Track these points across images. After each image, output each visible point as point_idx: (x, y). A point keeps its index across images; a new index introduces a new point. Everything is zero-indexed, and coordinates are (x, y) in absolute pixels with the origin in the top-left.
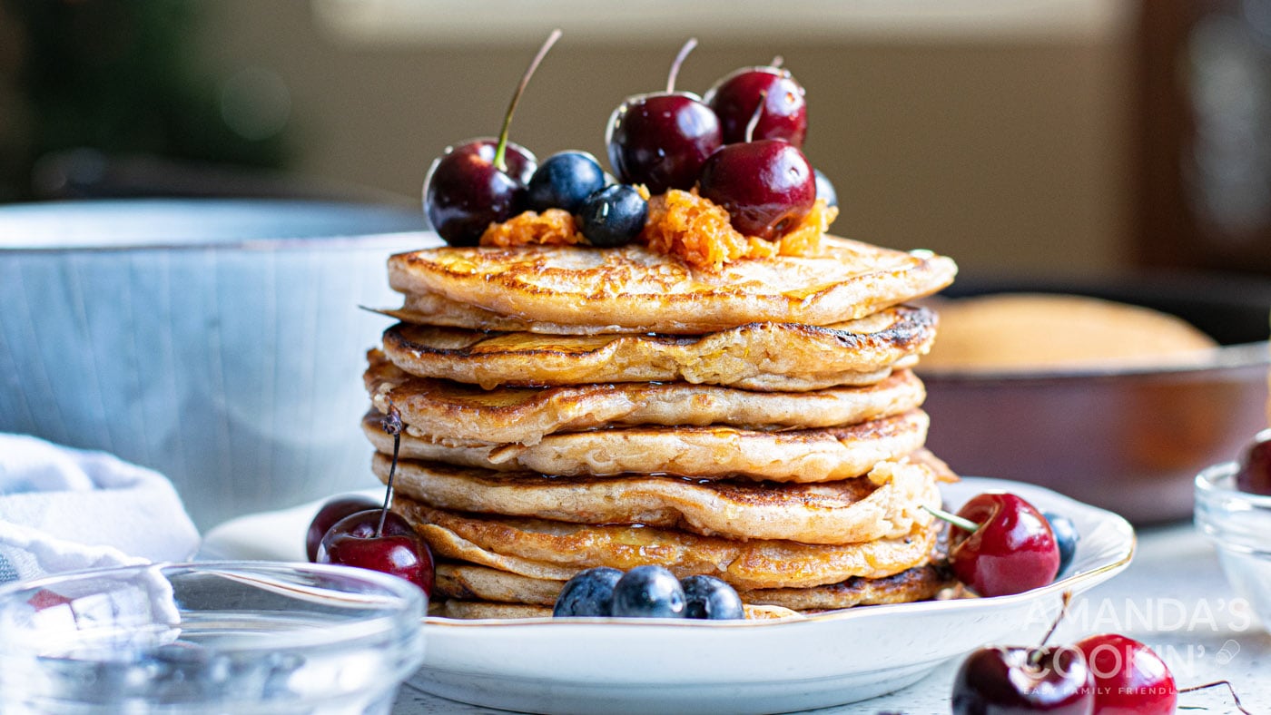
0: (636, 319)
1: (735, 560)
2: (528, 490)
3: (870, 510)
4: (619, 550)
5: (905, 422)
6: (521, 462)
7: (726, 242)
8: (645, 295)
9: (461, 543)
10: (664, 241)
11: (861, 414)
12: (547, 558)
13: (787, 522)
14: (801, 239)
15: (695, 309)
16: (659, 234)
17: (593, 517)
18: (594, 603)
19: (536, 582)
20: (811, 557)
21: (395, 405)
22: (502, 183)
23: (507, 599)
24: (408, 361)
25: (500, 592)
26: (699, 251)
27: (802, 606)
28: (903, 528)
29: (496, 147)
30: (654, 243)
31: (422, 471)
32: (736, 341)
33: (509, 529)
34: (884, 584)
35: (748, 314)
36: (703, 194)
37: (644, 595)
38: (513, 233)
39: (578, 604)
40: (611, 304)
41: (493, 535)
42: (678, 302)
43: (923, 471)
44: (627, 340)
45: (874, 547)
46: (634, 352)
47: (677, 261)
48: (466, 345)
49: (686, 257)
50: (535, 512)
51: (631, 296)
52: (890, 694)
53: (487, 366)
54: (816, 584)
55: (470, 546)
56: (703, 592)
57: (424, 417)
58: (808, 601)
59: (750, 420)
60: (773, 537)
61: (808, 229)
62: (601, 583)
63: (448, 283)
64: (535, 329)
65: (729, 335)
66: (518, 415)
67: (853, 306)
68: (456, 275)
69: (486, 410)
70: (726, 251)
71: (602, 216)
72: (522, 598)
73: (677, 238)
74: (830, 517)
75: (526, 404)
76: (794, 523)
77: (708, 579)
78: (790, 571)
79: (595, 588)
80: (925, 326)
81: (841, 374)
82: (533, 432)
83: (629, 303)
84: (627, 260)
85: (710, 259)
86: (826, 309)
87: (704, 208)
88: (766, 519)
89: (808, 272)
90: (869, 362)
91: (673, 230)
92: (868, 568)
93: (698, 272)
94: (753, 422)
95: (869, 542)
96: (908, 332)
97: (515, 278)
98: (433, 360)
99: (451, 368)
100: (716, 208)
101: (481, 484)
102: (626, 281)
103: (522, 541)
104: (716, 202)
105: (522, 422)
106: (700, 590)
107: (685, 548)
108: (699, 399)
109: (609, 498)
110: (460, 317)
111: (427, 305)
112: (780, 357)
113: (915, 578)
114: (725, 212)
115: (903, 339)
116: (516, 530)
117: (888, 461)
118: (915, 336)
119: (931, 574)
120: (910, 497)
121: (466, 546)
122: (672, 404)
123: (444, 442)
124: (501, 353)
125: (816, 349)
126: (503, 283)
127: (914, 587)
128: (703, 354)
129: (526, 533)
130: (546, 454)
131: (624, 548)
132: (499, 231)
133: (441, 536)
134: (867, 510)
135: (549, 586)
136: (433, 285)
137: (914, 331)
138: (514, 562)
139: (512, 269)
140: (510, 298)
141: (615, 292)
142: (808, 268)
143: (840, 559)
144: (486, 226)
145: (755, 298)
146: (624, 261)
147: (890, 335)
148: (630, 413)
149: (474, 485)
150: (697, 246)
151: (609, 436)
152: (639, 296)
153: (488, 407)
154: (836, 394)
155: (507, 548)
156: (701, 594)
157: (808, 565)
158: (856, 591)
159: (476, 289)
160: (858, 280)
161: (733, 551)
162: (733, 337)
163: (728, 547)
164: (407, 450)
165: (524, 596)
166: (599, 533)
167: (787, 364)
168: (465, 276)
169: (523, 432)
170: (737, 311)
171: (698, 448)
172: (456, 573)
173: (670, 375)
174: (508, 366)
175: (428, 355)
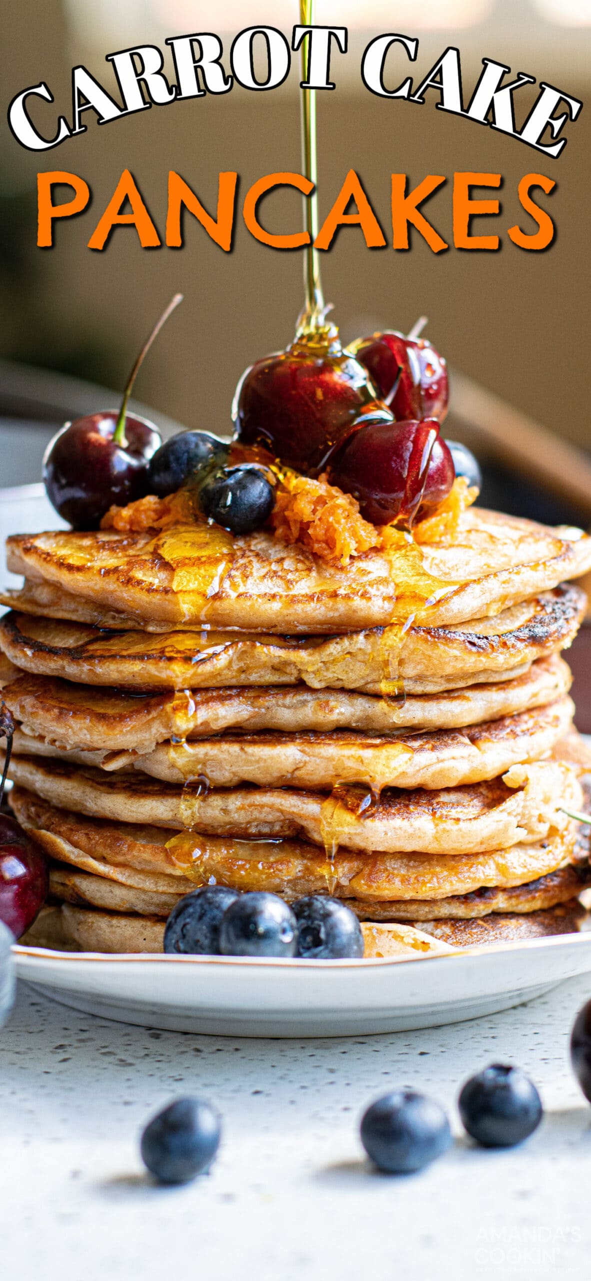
0: (255, 620)
1: (358, 874)
2: (142, 800)
3: (501, 821)
4: (234, 865)
5: (547, 716)
6: (137, 767)
7: (354, 534)
8: (265, 594)
9: (73, 853)
10: (290, 529)
11: (497, 712)
12: (161, 871)
13: (411, 836)
14: (437, 526)
15: (317, 611)
16: (286, 522)
17: (210, 828)
18: (204, 927)
19: (150, 894)
20: (438, 869)
21: (7, 705)
22: (123, 460)
23: (121, 909)
24: (21, 659)
25: (115, 902)
26: (327, 542)
27: (430, 916)
28: (540, 833)
29: (117, 419)
30: (280, 531)
31: (37, 770)
32: (359, 646)
33: (121, 839)
34: (518, 892)
35: (373, 617)
36: (332, 483)
37: (252, 927)
38: (133, 517)
39: (188, 927)
40: (231, 604)
41: (105, 846)
42: (300, 605)
43: (563, 769)
44: (245, 644)
45: (507, 855)
46: (253, 657)
47: (303, 553)
48: (80, 643)
49: (313, 548)
50: (149, 822)
51: (251, 596)
52: (524, 1005)
53: (99, 670)
54: (445, 896)
55: (83, 856)
56: (318, 916)
57: (35, 720)
58: (436, 912)
59: (376, 725)
60: (398, 850)
61: (444, 515)
62: (212, 906)
63: (63, 576)
64: (151, 629)
65: (352, 639)
66: (130, 724)
67: (487, 604)
68: (71, 568)
69: (97, 718)
70: (353, 545)
71: (225, 506)
72: (136, 909)
73: (304, 527)
74: (457, 831)
75: (138, 712)
76: (419, 837)
77: (325, 902)
78: (416, 886)
79: (205, 911)
80: (567, 620)
81: (474, 674)
82: (145, 740)
83: (249, 603)
84: (251, 551)
85: (337, 553)
86: (456, 611)
87: (333, 497)
88: (389, 834)
89: (441, 566)
90: (503, 664)
91: (299, 519)
92: (500, 878)
93: (324, 567)
94: (378, 728)
95: (501, 850)
96: (545, 629)
97: (131, 574)
98: (45, 660)
99: (64, 668)
100: (345, 496)
101: (96, 789)
102: (247, 577)
103: (135, 853)
104: (345, 490)
105: (134, 730)
106: (315, 915)
107: (305, 861)
108: (320, 706)
109: (225, 811)
110: (76, 611)
111: (43, 595)
112: (406, 661)
113: (552, 884)
114: (354, 501)
115: (541, 637)
116: (130, 839)
117: (523, 763)
118: (554, 633)
119: (571, 875)
120: (546, 801)
121: (78, 856)
122: (292, 710)
123: (57, 743)
124: (113, 657)
125: (444, 655)
126: (118, 580)
127: (551, 893)
128: (325, 659)
129: (140, 842)
130: (161, 763)
131: (240, 863)
132: (118, 514)
133: (53, 844)
134: (497, 821)
135: (164, 898)
136: (48, 577)
137: (553, 628)
138: (127, 874)
139: (128, 563)
140: (125, 595)
141: (235, 591)
142: (441, 561)
143: (469, 871)
144: (107, 509)
145: (381, 600)
146: (248, 553)
147: (524, 634)
148: (248, 719)
149: (88, 790)
150: (324, 538)
151: (225, 747)
152: (259, 596)
153: (99, 714)
154: (469, 694)
155: (120, 859)
156: (316, 919)
157: (435, 880)
158: (488, 900)
159: (91, 584)
160: (492, 576)
161: (356, 864)
162: (356, 642)
163: (351, 861)
164: (22, 748)
165: (139, 907)
166: (215, 846)
167: (415, 668)
168: (79, 569)
169: (135, 739)
170: (362, 614)
171: (318, 761)
172: (69, 880)
173: (290, 679)
174: (120, 672)
175: (41, 653)
